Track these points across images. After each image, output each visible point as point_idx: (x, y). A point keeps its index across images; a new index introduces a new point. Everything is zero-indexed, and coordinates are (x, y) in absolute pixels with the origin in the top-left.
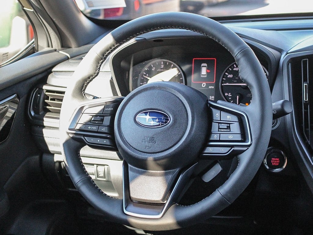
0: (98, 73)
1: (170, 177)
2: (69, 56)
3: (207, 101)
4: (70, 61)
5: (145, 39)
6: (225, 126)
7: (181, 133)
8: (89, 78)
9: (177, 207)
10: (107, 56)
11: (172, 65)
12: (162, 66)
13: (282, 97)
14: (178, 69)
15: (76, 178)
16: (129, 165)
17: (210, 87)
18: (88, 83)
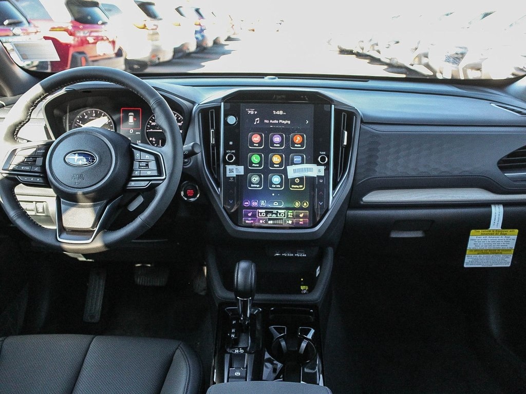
0: (29, 119)
1: (98, 207)
2: (4, 105)
3: (130, 144)
4: (5, 108)
5: (74, 90)
6: (144, 164)
7: (106, 171)
8: (20, 123)
9: (105, 233)
10: (37, 104)
11: (103, 114)
12: (94, 115)
13: (194, 140)
14: (108, 117)
15: (12, 213)
16: (62, 200)
17: (137, 133)
18: (20, 128)
